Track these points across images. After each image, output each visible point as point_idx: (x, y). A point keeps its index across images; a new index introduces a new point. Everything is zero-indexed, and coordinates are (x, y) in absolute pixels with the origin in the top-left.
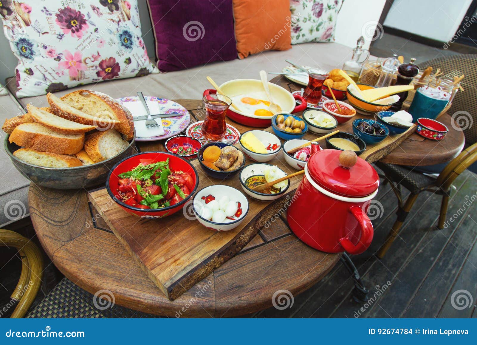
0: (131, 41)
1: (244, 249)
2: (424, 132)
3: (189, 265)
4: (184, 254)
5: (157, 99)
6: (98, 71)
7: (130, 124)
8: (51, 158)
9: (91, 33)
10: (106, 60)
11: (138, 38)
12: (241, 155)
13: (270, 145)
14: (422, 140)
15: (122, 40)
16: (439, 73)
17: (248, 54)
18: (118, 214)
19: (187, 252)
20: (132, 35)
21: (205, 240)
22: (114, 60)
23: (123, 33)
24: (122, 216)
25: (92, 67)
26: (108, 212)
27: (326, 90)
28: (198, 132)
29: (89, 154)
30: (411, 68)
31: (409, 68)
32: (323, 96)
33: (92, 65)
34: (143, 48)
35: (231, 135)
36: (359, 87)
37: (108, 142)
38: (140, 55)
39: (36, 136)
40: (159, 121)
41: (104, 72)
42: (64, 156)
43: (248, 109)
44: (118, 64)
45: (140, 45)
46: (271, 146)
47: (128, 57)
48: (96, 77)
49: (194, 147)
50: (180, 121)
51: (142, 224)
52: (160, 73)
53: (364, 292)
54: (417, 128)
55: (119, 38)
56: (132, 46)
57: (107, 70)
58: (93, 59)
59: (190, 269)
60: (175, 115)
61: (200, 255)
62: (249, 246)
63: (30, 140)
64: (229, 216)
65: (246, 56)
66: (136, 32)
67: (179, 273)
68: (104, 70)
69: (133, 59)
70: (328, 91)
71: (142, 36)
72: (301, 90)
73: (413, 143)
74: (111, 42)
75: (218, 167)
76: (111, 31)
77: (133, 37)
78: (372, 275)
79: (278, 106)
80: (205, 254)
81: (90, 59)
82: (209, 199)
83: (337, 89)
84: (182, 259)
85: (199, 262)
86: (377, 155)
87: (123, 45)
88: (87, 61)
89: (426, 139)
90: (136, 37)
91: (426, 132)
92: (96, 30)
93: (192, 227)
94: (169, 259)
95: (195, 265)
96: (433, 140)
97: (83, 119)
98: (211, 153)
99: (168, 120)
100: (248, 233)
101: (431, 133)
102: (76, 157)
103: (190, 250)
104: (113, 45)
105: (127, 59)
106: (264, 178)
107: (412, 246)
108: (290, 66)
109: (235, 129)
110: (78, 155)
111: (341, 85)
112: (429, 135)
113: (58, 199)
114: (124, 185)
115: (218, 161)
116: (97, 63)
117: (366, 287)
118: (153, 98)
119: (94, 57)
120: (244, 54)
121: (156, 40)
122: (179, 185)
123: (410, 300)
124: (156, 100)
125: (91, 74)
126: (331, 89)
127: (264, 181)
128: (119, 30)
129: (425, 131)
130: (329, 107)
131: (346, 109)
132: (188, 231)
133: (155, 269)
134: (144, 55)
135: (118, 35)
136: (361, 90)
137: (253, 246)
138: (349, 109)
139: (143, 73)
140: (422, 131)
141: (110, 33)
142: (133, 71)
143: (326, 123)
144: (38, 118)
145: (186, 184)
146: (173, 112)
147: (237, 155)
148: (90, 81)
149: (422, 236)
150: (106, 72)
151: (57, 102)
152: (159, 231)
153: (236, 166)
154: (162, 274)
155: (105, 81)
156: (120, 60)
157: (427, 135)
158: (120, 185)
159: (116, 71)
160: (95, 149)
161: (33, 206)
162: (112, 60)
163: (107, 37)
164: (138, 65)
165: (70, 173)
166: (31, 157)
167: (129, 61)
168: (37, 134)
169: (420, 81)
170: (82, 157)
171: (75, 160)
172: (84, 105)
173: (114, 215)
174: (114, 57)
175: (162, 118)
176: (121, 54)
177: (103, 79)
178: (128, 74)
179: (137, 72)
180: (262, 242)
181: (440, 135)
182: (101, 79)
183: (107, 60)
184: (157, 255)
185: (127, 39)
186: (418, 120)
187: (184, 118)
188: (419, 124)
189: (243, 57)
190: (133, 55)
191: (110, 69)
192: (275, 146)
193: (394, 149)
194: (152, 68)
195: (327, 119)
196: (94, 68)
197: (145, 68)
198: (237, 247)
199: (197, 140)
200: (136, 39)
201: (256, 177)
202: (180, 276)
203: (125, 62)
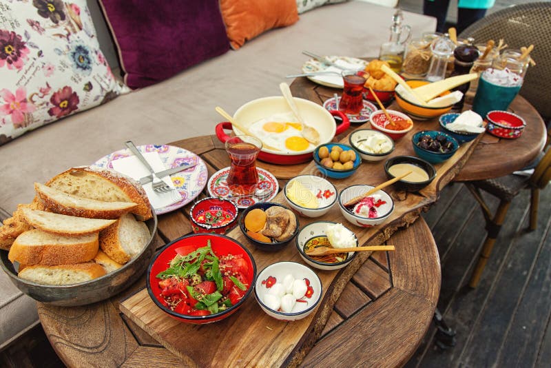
0: (88, 59)
1: (323, 333)
2: (498, 131)
4: (261, 358)
5: (154, 147)
6: (51, 109)
7: (144, 200)
8: (66, 272)
9: (35, 59)
10: (59, 92)
11: (96, 52)
12: (291, 216)
13: (321, 191)
14: (496, 141)
15: (77, 60)
16: (503, 45)
17: (244, 40)
18: (165, 324)
19: (263, 355)
20: (88, 50)
21: (279, 335)
22: (70, 89)
23: (76, 50)
24: (172, 325)
25: (42, 105)
26: (153, 324)
27: (367, 93)
28: (222, 185)
29: (110, 254)
30: (471, 52)
31: (467, 52)
32: (364, 101)
33: (41, 102)
34: (105, 64)
35: (264, 182)
36: (409, 84)
37: (127, 232)
38: (102, 76)
39: (44, 248)
40: (168, 181)
41: (58, 108)
42: (82, 265)
43: (276, 139)
44: (75, 93)
45: (101, 60)
46: (322, 193)
47: (86, 82)
48: (48, 117)
49: (225, 210)
50: (195, 174)
51: (198, 330)
52: (131, 92)
53: (451, 334)
54: (489, 127)
55: (72, 58)
56: (91, 65)
57: (61, 105)
58: (41, 95)
60: (186, 167)
61: (279, 355)
62: (327, 329)
63: (37, 255)
64: (299, 298)
65: (241, 44)
66: (92, 44)
68: (58, 105)
69: (94, 84)
70: (370, 94)
71: (101, 48)
72: (333, 97)
73: (486, 148)
74: (62, 66)
75: (268, 237)
76: (59, 50)
77: (90, 52)
78: (455, 310)
79: (313, 130)
80: (284, 352)
81: (37, 94)
82: (271, 282)
83: (381, 90)
84: (259, 365)
85: (280, 364)
86: (448, 176)
87: (78, 66)
88: (34, 99)
89: (500, 138)
90: (94, 51)
91: (500, 131)
92: (40, 54)
93: (258, 322)
96: (509, 139)
97: (92, 211)
98: (256, 221)
99: (178, 176)
100: (324, 313)
101: (506, 131)
102: (95, 262)
103: (265, 352)
104: (66, 69)
105: (86, 85)
106: (327, 240)
107: (498, 261)
108: (310, 61)
109: (268, 173)
110: (96, 259)
111: (385, 84)
112: (504, 133)
113: (81, 317)
114: (168, 288)
115: (265, 228)
116: (47, 98)
117: (451, 327)
118: (149, 147)
119: (43, 91)
120: (239, 42)
121: (118, 47)
122: (234, 274)
123: (507, 332)
124: (154, 150)
125: (41, 114)
126: (374, 90)
127: (327, 244)
128: (70, 47)
129: (499, 129)
130: (377, 120)
131: (399, 119)
132: (255, 328)
134: (107, 74)
135: (70, 54)
136: (411, 87)
137: (331, 327)
138: (403, 120)
139: (110, 97)
140: (495, 130)
141: (59, 54)
142: (96, 100)
143: (380, 145)
144: (41, 226)
145: (241, 270)
146: (181, 162)
147: (288, 218)
148: (41, 123)
149: (508, 246)
150: (60, 108)
151: (53, 194)
152: (221, 335)
153: (290, 231)
155: (60, 120)
156: (78, 89)
157: (501, 134)
158: (163, 289)
159: (74, 103)
160: (117, 248)
161: (53, 334)
162: (67, 90)
163: (55, 60)
164: (102, 89)
165: (95, 286)
166: (41, 275)
167: (89, 87)
168: (45, 246)
169: (481, 62)
170: (102, 260)
171: (94, 266)
172: (78, 187)
173: (161, 326)
174: (68, 86)
175: (170, 175)
176: (77, 79)
177: (57, 117)
178: (91, 103)
179: (101, 99)
180: (341, 320)
181: (517, 132)
182: (54, 118)
183: (61, 91)
185: (83, 57)
186: (487, 116)
187: (198, 169)
188: (490, 121)
189: (237, 46)
190: (94, 77)
191: (66, 102)
192: (327, 194)
193: (466, 163)
194: (119, 88)
195: (380, 140)
196: (45, 105)
197: (112, 91)
198: (316, 334)
199: (228, 201)
200: (94, 54)
201: (316, 239)
203: (85, 89)
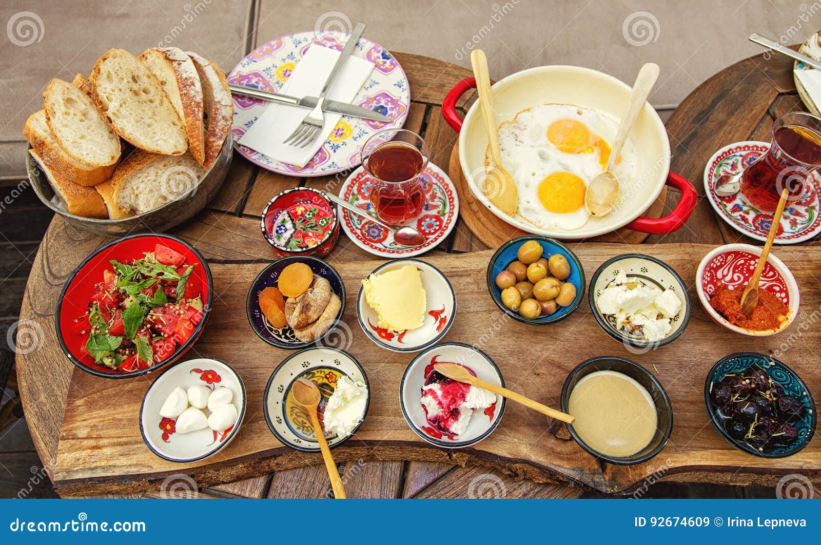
3: (103, 468)
4: (114, 445)
19: (120, 444)
59: (100, 474)
61: (129, 463)
67: (83, 470)
80: (136, 465)
84: (105, 450)
85: (117, 472)
94: (92, 438)
95: (109, 474)
103: (126, 444)
133: (66, 441)
154: (66, 454)
184: (85, 420)
202: (80, 476)
